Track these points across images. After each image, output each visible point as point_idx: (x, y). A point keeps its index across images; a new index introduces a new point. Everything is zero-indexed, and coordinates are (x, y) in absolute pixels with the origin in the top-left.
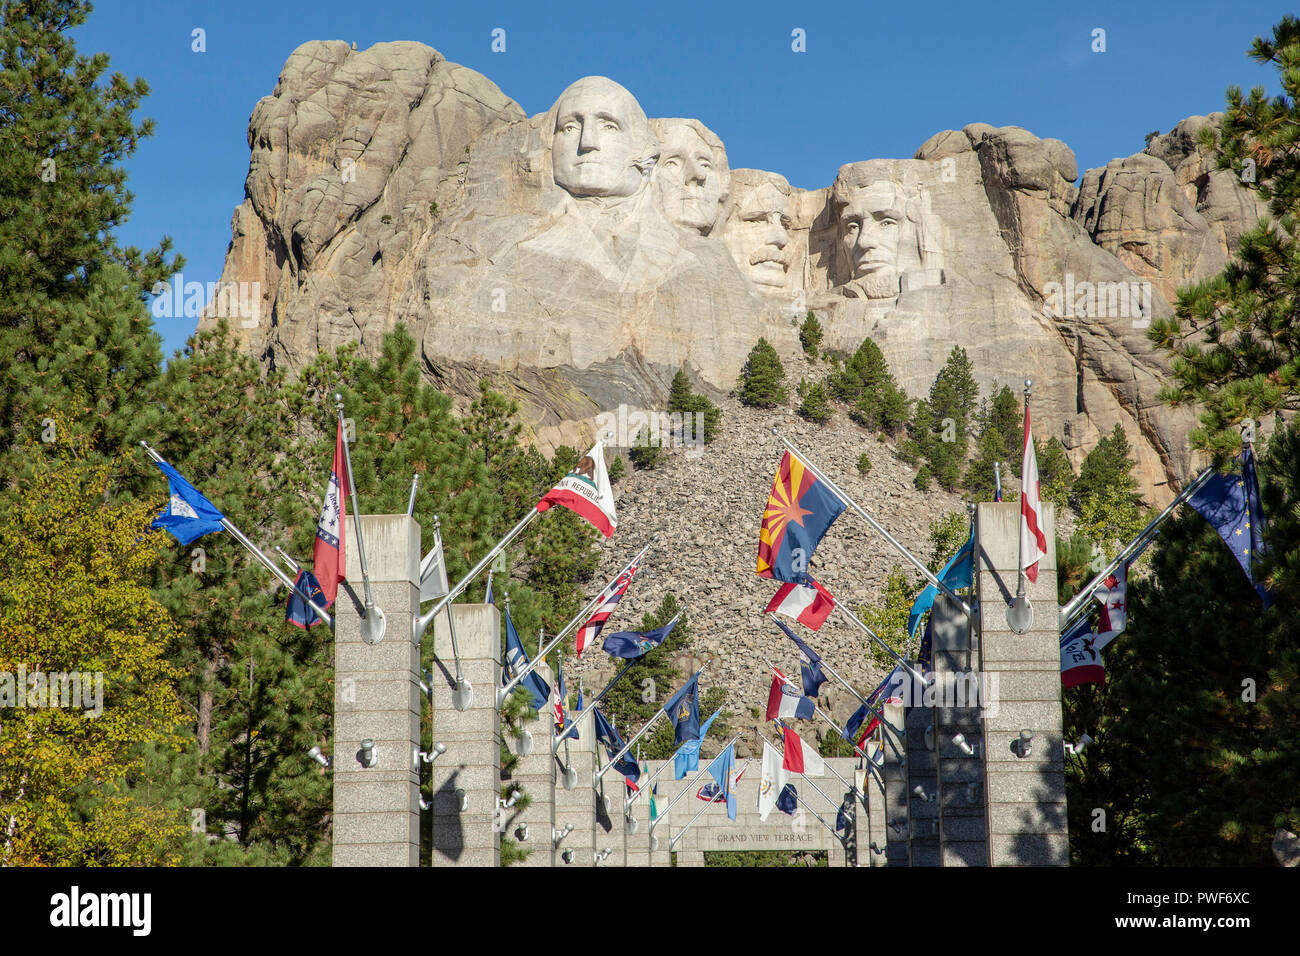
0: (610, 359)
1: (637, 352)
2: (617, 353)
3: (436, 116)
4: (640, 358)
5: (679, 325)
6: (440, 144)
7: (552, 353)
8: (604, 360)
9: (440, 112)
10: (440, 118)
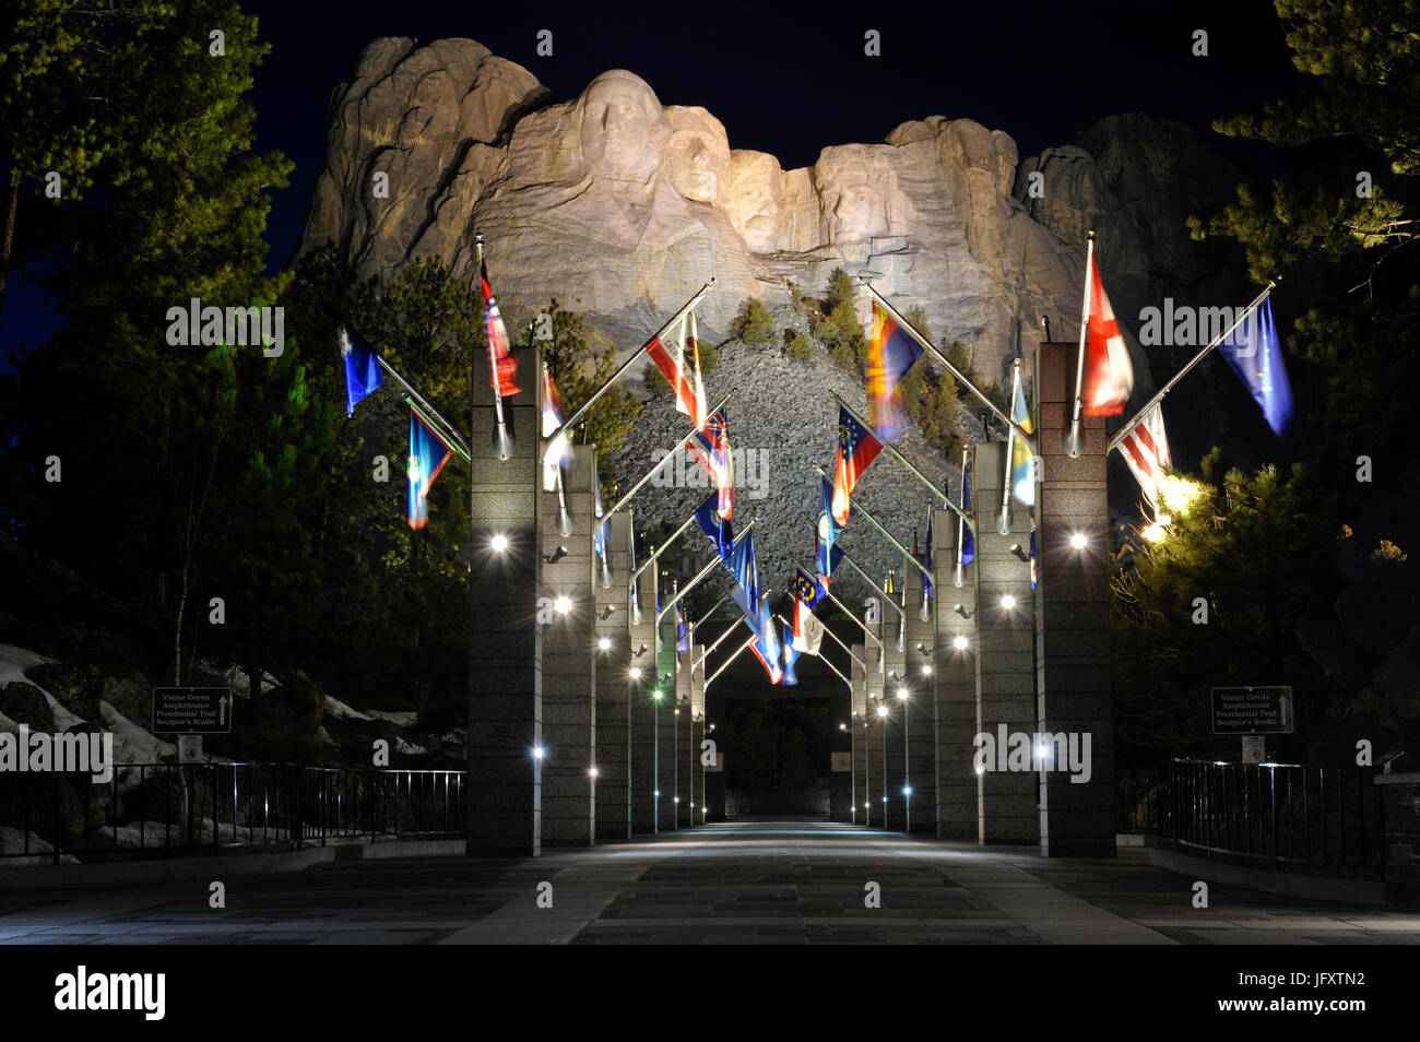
0: (627, 306)
1: (651, 301)
2: (634, 301)
3: (483, 100)
4: (652, 307)
5: (687, 279)
6: (487, 124)
7: (579, 301)
8: (623, 307)
9: (487, 98)
10: (487, 103)
